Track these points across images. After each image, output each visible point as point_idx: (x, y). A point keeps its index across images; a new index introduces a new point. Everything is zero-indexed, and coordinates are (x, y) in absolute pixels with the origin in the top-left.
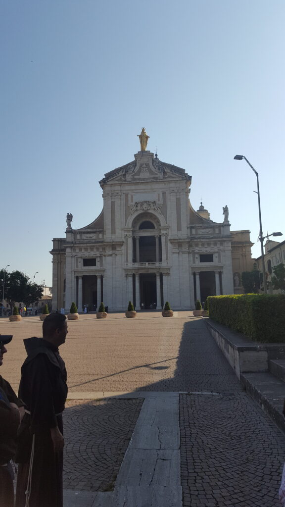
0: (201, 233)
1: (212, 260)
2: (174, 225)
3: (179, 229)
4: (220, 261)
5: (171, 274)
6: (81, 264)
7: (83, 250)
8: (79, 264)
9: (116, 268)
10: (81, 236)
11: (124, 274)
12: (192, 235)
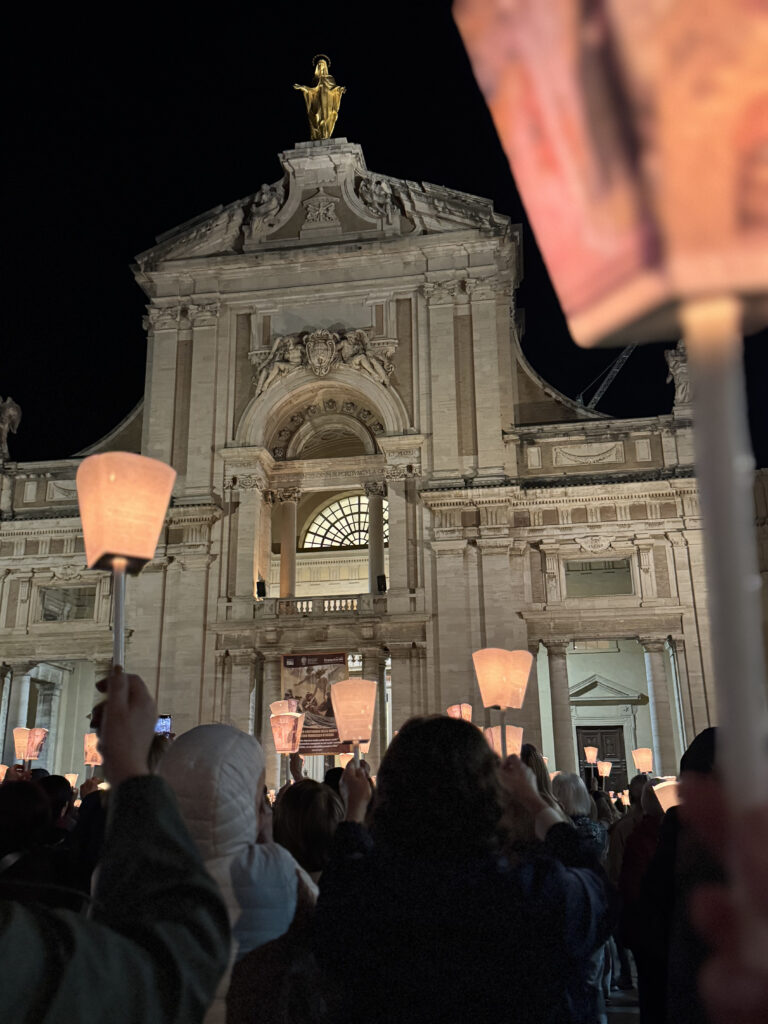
0: (566, 461)
1: (626, 588)
2: (447, 432)
3: (469, 443)
4: (663, 592)
5: (430, 654)
6: (28, 608)
7: (43, 550)
8: (21, 610)
9: (175, 625)
10: (42, 489)
11: (213, 655)
12: (528, 472)
